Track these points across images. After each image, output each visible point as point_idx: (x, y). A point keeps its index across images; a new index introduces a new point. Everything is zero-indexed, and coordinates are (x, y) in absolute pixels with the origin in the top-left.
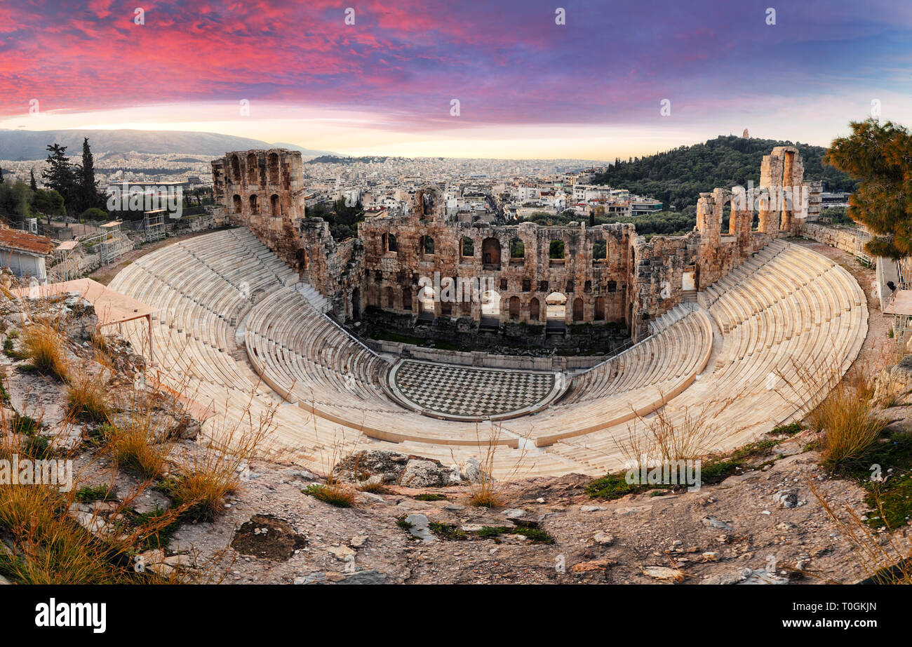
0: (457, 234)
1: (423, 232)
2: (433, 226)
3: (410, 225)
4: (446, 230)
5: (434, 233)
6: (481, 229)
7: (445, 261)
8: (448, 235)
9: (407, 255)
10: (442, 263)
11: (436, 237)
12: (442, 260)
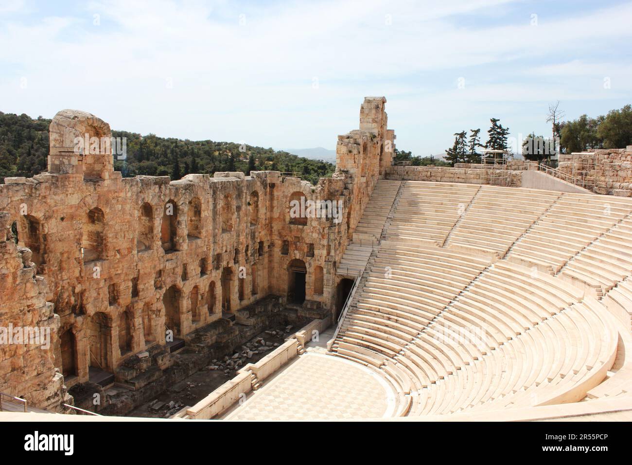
0: (137, 199)
1: (92, 202)
2: (106, 189)
3: (70, 190)
4: (122, 195)
5: (107, 202)
6: (163, 186)
7: (122, 251)
8: (124, 202)
9: (66, 255)
10: (118, 256)
11: (111, 208)
12: (119, 251)
